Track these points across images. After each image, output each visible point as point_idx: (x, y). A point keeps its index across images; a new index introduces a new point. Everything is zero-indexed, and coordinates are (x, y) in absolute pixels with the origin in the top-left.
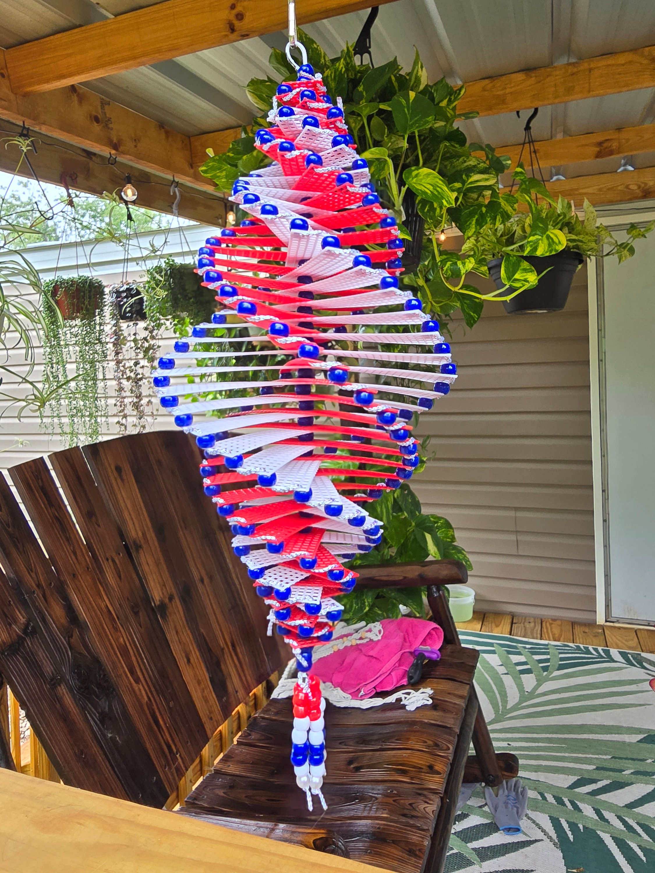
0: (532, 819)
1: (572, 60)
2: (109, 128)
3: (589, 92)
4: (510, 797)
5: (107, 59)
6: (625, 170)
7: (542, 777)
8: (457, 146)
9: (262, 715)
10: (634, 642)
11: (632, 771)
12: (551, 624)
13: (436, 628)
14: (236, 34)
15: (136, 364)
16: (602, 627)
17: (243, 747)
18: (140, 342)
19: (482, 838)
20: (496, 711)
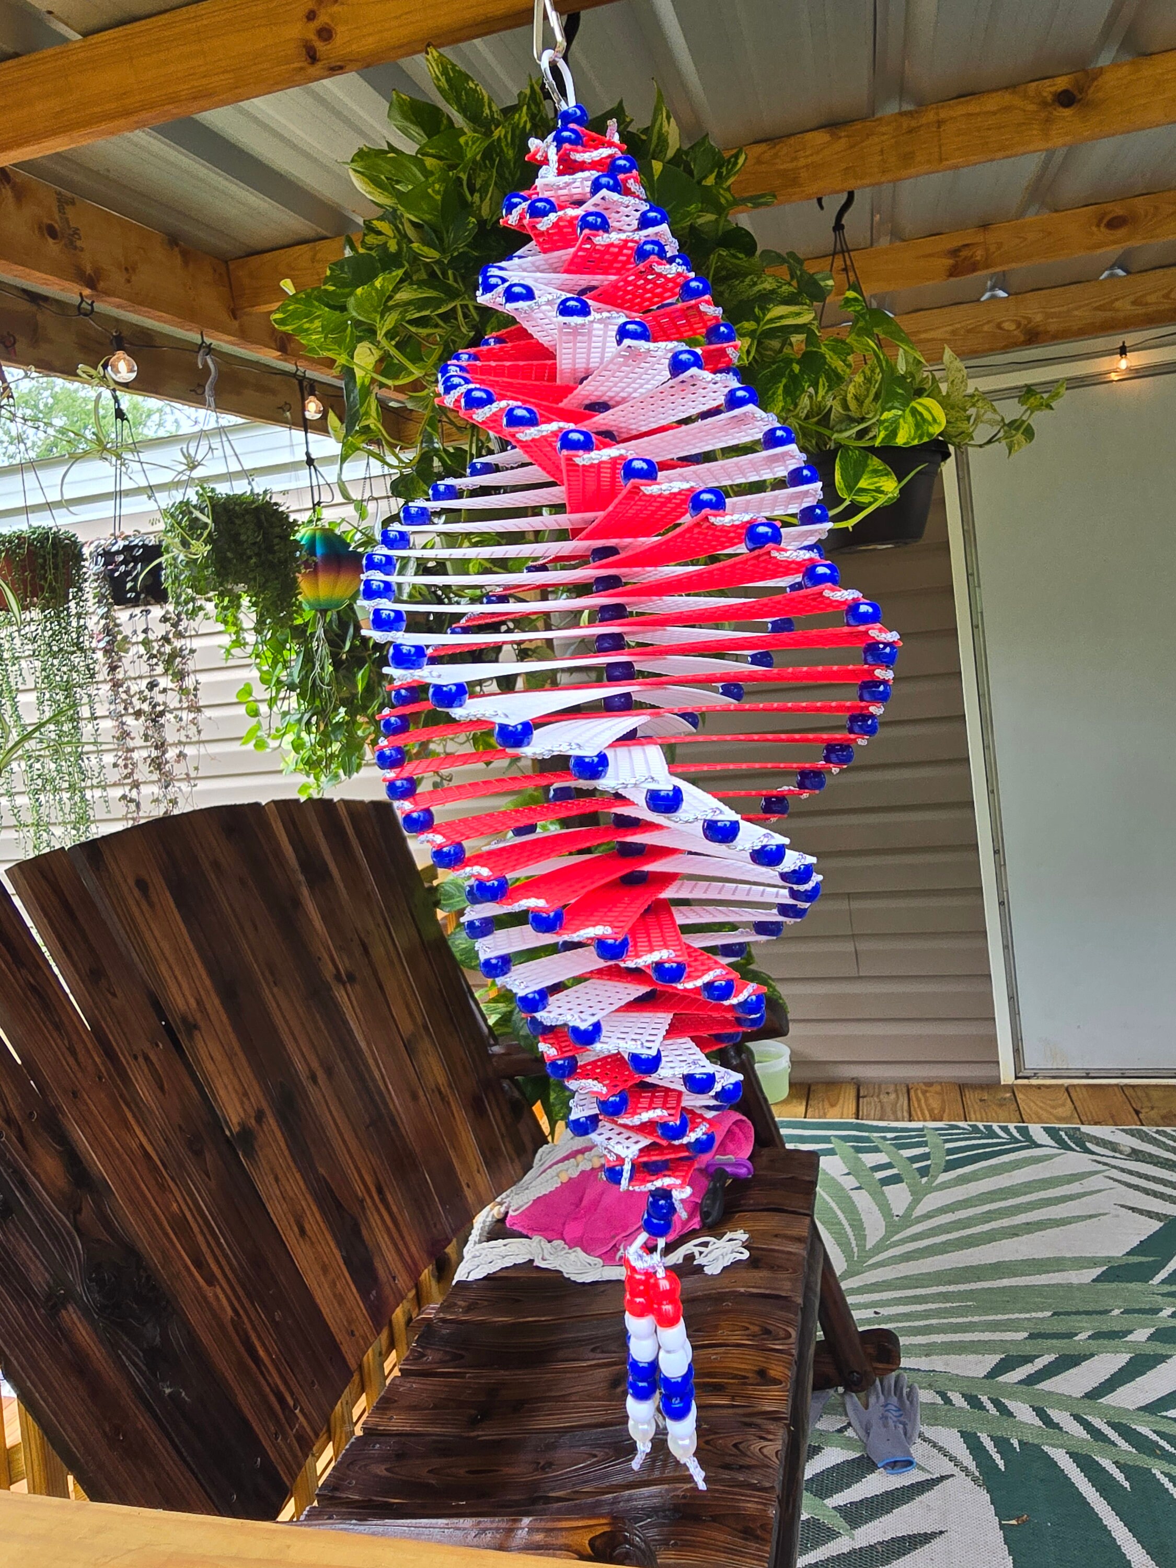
0: (930, 1441)
1: (907, 107)
2: (75, 248)
3: (941, 160)
4: (890, 1407)
5: (74, 115)
6: (993, 297)
7: (938, 1363)
8: (741, 256)
9: (441, 1315)
10: (1067, 1110)
11: (1090, 1333)
12: (924, 1092)
13: (741, 1121)
14: (319, 65)
15: (152, 686)
16: (1011, 1088)
17: (412, 1379)
18: (155, 644)
19: (849, 1486)
20: (849, 1256)
